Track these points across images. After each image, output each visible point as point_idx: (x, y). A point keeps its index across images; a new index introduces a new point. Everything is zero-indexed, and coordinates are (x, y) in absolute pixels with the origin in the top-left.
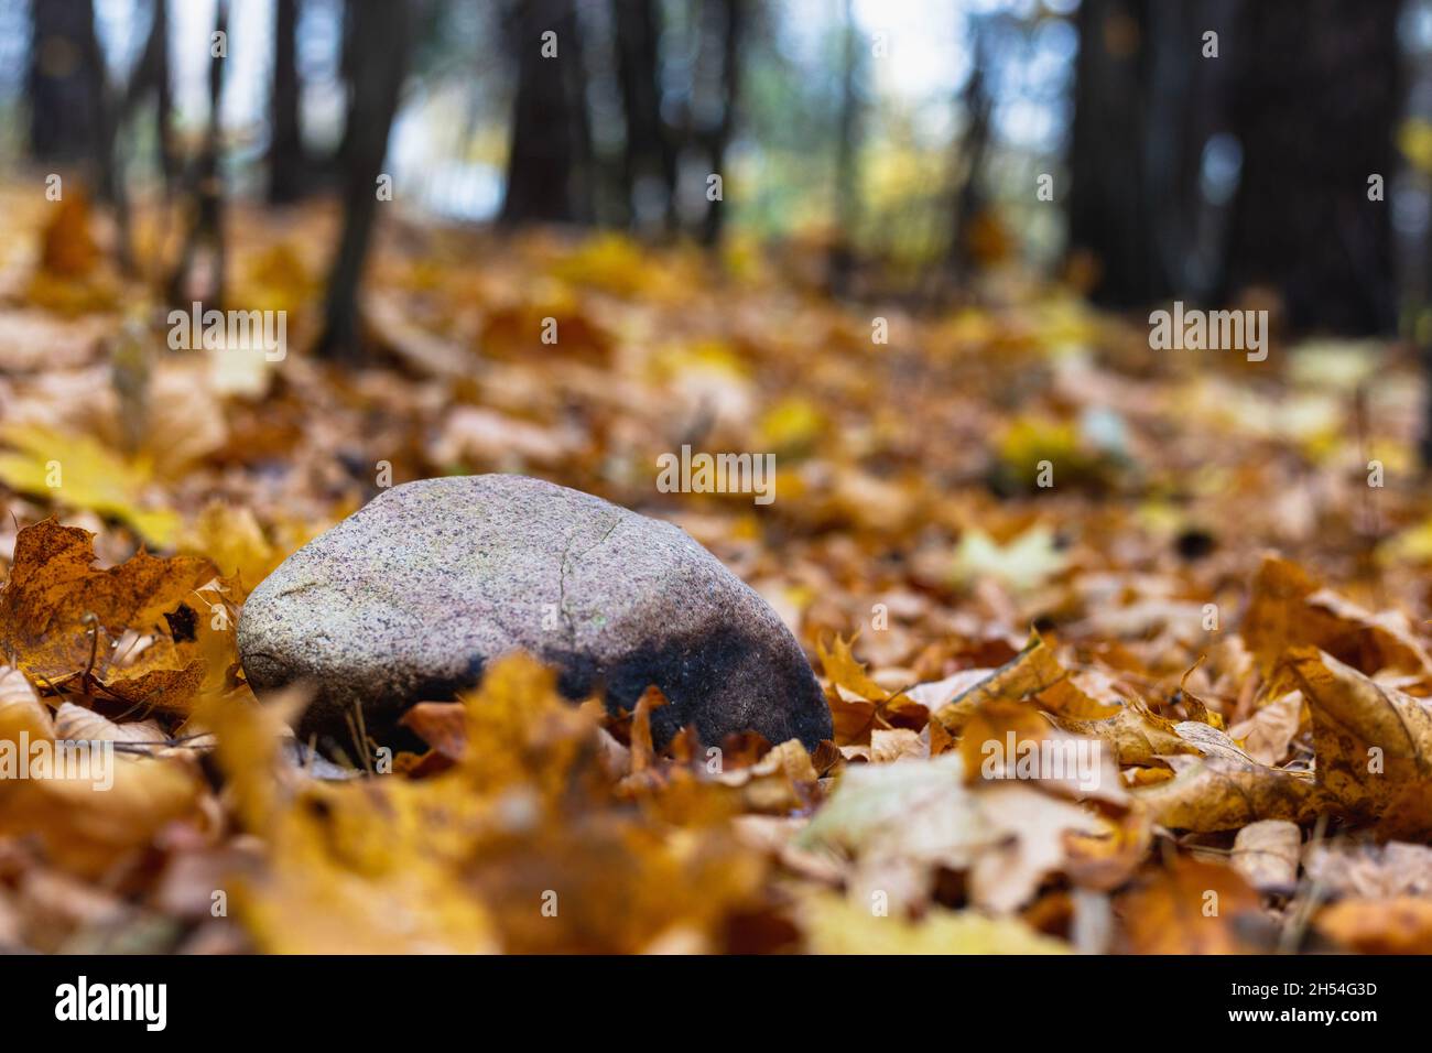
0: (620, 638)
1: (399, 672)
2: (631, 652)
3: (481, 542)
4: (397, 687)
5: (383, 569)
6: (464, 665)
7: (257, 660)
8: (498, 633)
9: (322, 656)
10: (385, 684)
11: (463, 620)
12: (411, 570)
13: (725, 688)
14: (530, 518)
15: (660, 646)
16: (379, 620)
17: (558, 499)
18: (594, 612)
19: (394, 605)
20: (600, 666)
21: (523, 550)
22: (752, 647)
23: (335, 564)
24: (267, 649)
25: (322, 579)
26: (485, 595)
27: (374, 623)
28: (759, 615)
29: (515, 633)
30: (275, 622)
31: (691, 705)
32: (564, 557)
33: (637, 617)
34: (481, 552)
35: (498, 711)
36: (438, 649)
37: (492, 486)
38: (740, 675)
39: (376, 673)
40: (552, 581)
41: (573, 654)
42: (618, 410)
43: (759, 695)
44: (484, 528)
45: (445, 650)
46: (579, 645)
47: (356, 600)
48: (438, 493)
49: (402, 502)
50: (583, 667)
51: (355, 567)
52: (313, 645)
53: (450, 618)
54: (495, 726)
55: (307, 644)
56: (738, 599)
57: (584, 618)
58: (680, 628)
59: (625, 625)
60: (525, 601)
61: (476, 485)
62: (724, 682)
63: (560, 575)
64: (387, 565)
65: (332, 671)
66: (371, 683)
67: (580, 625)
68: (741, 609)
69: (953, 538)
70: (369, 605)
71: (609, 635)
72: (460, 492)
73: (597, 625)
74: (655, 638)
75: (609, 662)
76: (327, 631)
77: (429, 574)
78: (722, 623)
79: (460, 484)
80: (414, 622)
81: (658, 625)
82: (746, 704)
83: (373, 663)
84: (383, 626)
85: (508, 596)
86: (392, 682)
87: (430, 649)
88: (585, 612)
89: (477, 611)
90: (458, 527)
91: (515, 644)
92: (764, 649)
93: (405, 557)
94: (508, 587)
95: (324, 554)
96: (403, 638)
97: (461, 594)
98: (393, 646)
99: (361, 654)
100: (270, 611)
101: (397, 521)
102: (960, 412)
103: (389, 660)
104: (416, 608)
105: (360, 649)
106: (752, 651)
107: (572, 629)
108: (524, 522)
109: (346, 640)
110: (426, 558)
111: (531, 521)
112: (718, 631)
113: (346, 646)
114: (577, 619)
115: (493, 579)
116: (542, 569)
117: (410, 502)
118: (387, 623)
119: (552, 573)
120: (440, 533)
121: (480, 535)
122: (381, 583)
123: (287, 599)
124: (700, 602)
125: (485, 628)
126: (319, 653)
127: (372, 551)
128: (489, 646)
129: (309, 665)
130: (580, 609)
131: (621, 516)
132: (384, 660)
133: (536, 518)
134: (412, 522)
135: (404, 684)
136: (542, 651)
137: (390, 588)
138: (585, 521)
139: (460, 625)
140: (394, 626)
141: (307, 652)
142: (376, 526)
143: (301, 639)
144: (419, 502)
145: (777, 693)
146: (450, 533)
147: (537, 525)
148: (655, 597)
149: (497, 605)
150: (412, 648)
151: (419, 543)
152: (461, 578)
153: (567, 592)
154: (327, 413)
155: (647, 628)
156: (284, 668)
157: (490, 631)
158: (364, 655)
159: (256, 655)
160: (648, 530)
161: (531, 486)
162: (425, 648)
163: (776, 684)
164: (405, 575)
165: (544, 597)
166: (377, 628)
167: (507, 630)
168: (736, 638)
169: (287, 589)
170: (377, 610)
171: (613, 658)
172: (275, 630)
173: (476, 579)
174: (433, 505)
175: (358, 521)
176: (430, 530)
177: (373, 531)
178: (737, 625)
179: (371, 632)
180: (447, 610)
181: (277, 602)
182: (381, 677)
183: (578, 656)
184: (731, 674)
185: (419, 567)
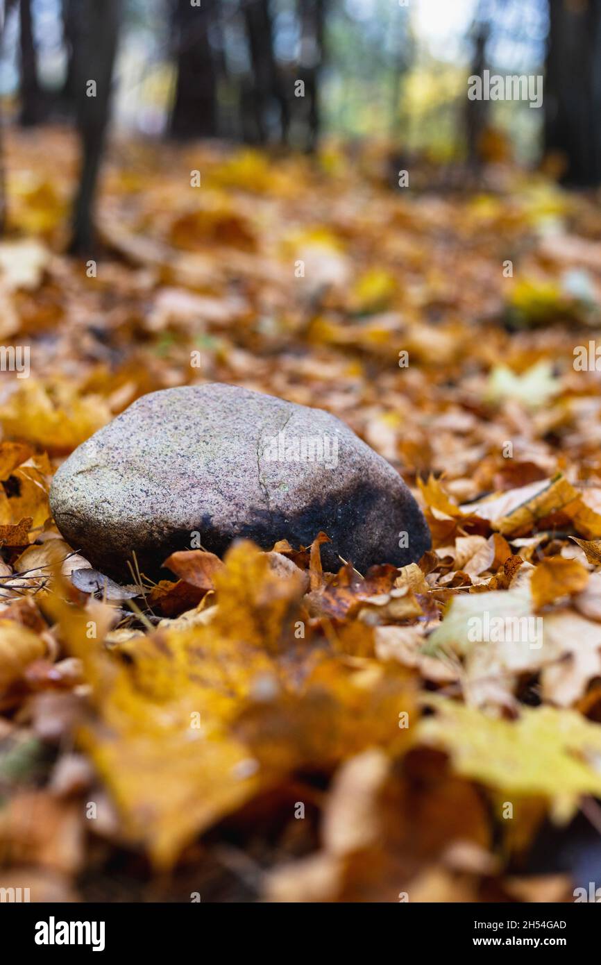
0: (298, 499)
1: (157, 525)
2: (305, 507)
3: (203, 434)
4: (156, 534)
5: (141, 454)
6: (198, 521)
7: (64, 517)
8: (220, 498)
9: (106, 515)
10: (148, 532)
11: (197, 490)
12: (160, 454)
13: (364, 523)
14: (233, 415)
15: (323, 502)
16: (141, 490)
17: (251, 401)
18: (281, 483)
19: (151, 480)
20: (286, 519)
21: (231, 440)
22: (380, 495)
23: (110, 452)
24: (70, 510)
25: (102, 462)
26: (209, 472)
27: (139, 493)
28: (384, 473)
29: (231, 499)
30: (74, 492)
31: (344, 536)
32: (258, 443)
33: (308, 484)
34: (204, 441)
35: (235, 582)
36: (181, 510)
37: (208, 393)
38: (374, 513)
39: (142, 526)
40: (252, 462)
41: (269, 511)
42: (263, 282)
43: (386, 525)
44: (205, 424)
45: (186, 511)
46: (272, 505)
47: (126, 476)
48: (173, 399)
49: (150, 406)
50: (276, 520)
51: (123, 454)
52: (100, 508)
53: (188, 489)
54: (233, 592)
55: (96, 507)
56: (370, 464)
57: (274, 487)
58: (335, 487)
59: (301, 490)
60: (236, 476)
61: (197, 392)
62: (364, 519)
63: (257, 457)
64: (144, 451)
65: (113, 525)
66: (139, 532)
67: (273, 492)
68: (373, 470)
69: (486, 370)
70: (135, 480)
71: (291, 497)
72: (187, 398)
73: (283, 491)
74: (320, 496)
75: (292, 515)
76: (109, 498)
77: (171, 457)
78: (361, 481)
79: (187, 392)
80: (164, 491)
81: (321, 487)
82: (378, 532)
83: (140, 519)
84: (144, 494)
85: (224, 472)
86: (152, 531)
87: (176, 511)
88: (274, 483)
89: (204, 483)
90: (187, 424)
91: (231, 506)
92: (388, 495)
93: (155, 446)
94: (223, 466)
95: (103, 445)
96: (158, 502)
97: (194, 472)
98: (152, 508)
99: (132, 514)
100: (71, 485)
101: (148, 421)
102: (480, 269)
103: (150, 518)
104: (164, 482)
105: (131, 510)
106: (380, 497)
107: (267, 495)
108: (230, 419)
109: (121, 504)
110: (169, 446)
111: (235, 418)
112: (358, 486)
113: (122, 508)
114: (270, 488)
115: (213, 460)
116: (244, 453)
117: (155, 407)
118: (147, 493)
119: (251, 456)
120: (176, 428)
121: (203, 428)
122: (141, 465)
123: (80, 476)
124: (347, 469)
125: (211, 495)
126: (104, 513)
127: (133, 441)
128: (214, 507)
129: (98, 521)
130: (271, 481)
131: (292, 410)
132: (147, 517)
133: (238, 415)
134: (159, 420)
135: (161, 533)
136: (248, 510)
137: (147, 468)
138: (269, 416)
139: (195, 494)
140: (152, 494)
141: (96, 512)
142: (134, 425)
143: (92, 504)
144: (161, 406)
145: (397, 521)
146: (183, 428)
147: (239, 420)
148: (319, 469)
149: (217, 479)
150: (164, 509)
151: (163, 435)
152: (192, 460)
153: (262, 469)
154: (78, 294)
155: (314, 490)
156: (82, 523)
157: (214, 497)
158: (133, 514)
159: (63, 514)
160: (310, 420)
161: (232, 391)
162: (173, 509)
163: (396, 517)
164: (156, 458)
165: (248, 473)
166: (140, 496)
167: (225, 496)
168: (370, 490)
169: (80, 470)
170: (140, 483)
171: (294, 513)
172: (75, 498)
173: (202, 460)
174: (171, 408)
175: (123, 421)
176: (170, 426)
177: (133, 428)
178: (370, 481)
179: (137, 498)
180: (185, 483)
181: (75, 479)
182: (146, 528)
183: (272, 513)
184: (368, 514)
185: (164, 453)
